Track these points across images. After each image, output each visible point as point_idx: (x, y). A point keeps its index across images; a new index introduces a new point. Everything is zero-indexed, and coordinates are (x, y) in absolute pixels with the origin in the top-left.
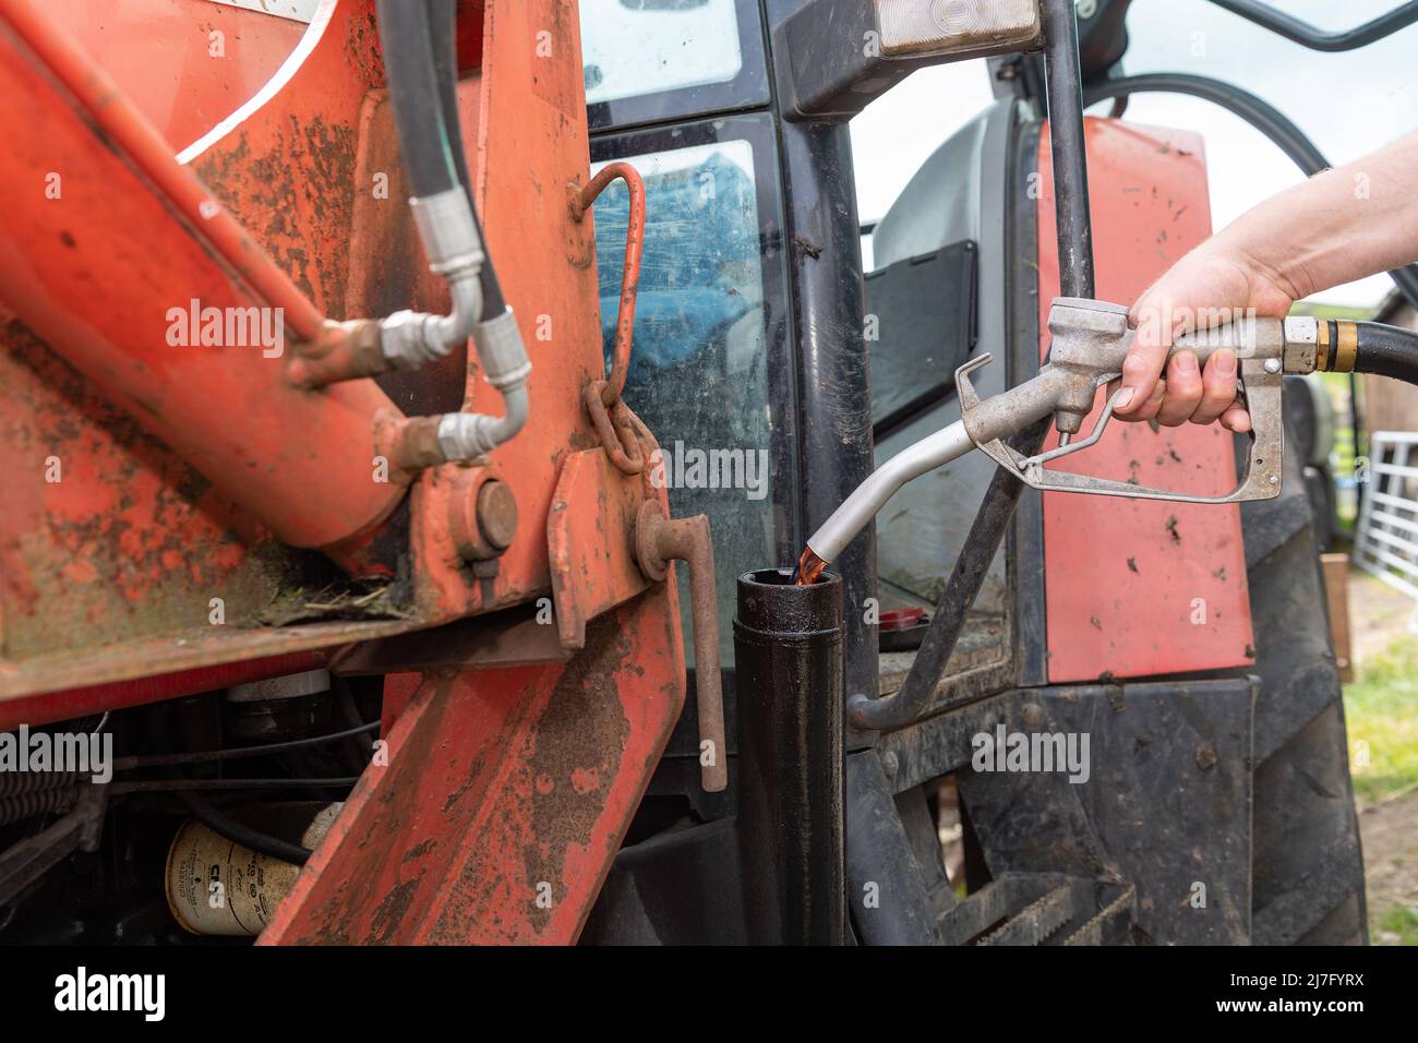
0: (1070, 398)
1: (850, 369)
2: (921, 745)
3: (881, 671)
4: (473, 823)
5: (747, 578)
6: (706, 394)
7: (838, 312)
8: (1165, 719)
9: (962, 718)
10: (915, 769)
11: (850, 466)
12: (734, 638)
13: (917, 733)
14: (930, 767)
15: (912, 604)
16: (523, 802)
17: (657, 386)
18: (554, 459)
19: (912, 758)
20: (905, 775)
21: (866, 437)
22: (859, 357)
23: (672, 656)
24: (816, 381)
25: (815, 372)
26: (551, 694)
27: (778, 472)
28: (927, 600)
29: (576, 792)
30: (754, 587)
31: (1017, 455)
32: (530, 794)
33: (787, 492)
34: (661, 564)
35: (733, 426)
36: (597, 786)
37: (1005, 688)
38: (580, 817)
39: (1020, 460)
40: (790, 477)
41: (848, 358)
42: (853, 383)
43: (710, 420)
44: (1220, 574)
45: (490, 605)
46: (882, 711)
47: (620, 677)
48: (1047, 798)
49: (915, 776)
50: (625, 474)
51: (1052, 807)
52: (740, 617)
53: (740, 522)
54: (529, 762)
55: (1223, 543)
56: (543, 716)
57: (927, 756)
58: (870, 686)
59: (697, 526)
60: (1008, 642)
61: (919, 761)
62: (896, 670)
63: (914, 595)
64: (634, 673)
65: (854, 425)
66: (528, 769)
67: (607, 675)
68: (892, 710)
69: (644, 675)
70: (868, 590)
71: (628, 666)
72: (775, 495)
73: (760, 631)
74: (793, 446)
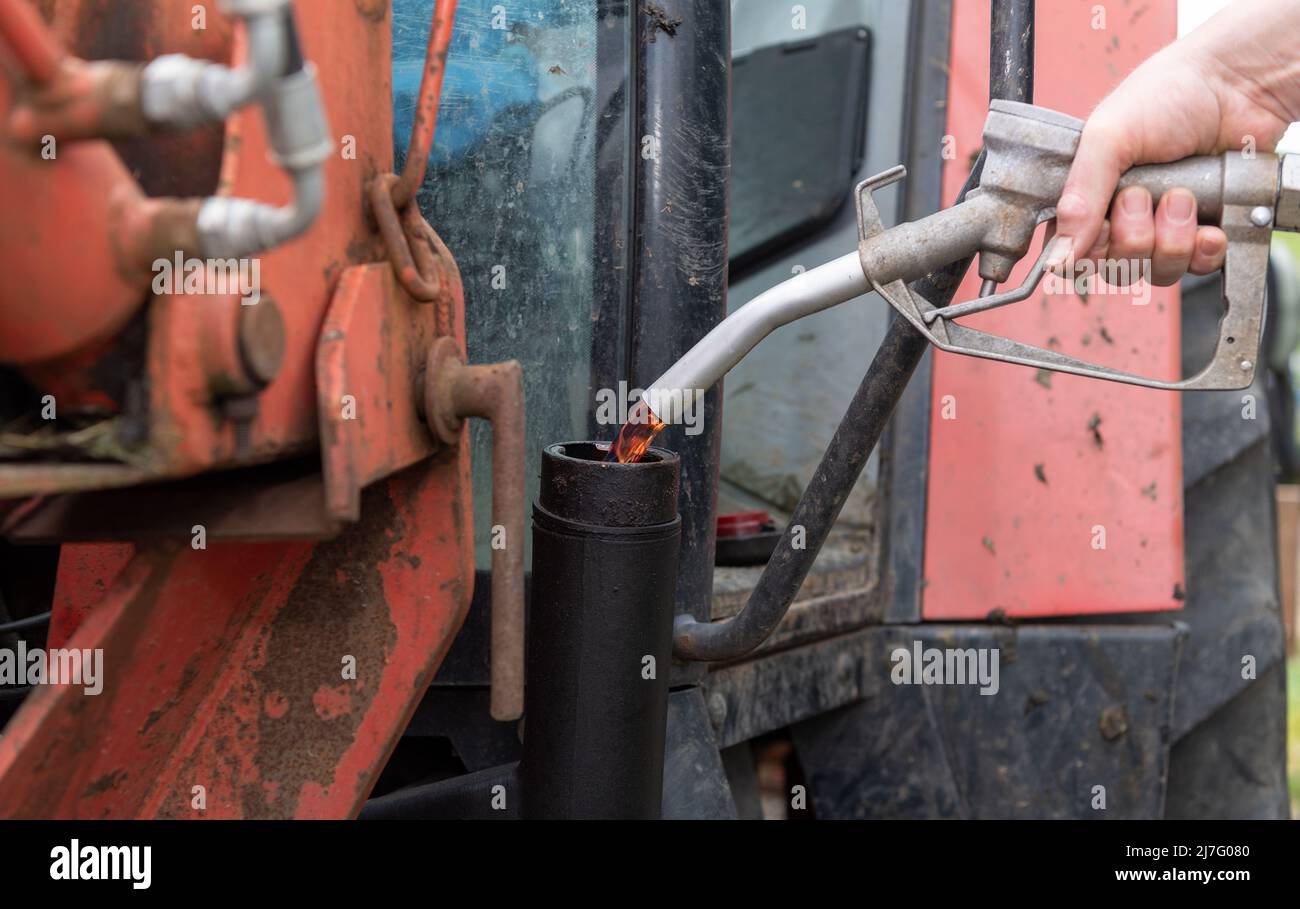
0: (998, 235)
1: (706, 186)
2: (756, 688)
3: (715, 588)
4: (174, 753)
5: (555, 451)
6: (511, 205)
7: (696, 109)
8: (1066, 672)
9: (811, 658)
10: (746, 719)
11: (697, 315)
12: (533, 528)
13: (753, 672)
14: (765, 718)
15: (750, 507)
16: (244, 727)
17: (445, 189)
18: (327, 273)
19: (744, 704)
20: (734, 725)
21: (719, 278)
22: (718, 171)
23: (459, 545)
24: (656, 197)
25: (657, 185)
26: (292, 587)
27: (600, 317)
28: (772, 503)
29: (318, 717)
30: (565, 461)
31: (925, 303)
32: (256, 717)
33: (609, 343)
34: (455, 423)
35: (544, 251)
36: (348, 709)
37: (867, 622)
38: (322, 750)
39: (927, 310)
40: (616, 325)
41: (702, 172)
42: (707, 206)
43: (514, 240)
44: (1150, 492)
46: (714, 638)
47: (387, 568)
48: (908, 768)
49: (746, 729)
50: (415, 299)
51: (914, 779)
52: (544, 500)
53: (545, 379)
54: (256, 675)
55: (1157, 452)
56: (280, 615)
57: (763, 703)
58: (700, 602)
59: (506, 375)
60: (874, 564)
61: (753, 707)
62: (733, 588)
63: (755, 496)
64: (407, 565)
65: (705, 262)
66: (255, 684)
67: (371, 566)
68: (728, 636)
69: (421, 567)
70: (707, 481)
71: (399, 554)
72: (594, 347)
73: (571, 521)
74: (623, 283)
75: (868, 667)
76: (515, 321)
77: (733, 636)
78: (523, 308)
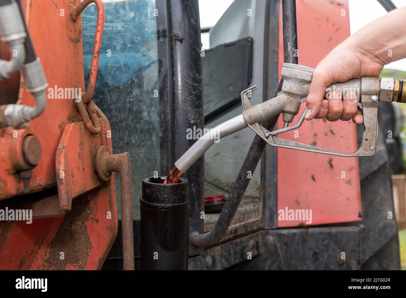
0: (288, 107)
1: (195, 91)
2: (222, 254)
5: (146, 180)
6: (132, 100)
7: (191, 66)
8: (325, 243)
10: (219, 264)
12: (140, 207)
13: (220, 248)
14: (225, 263)
17: (110, 95)
18: (60, 126)
19: (218, 260)
20: (215, 267)
21: (201, 120)
22: (199, 86)
24: (180, 96)
25: (180, 92)
26: (57, 231)
27: (163, 134)
28: (227, 191)
30: (150, 184)
31: (265, 130)
33: (166, 144)
34: (108, 174)
35: (143, 114)
37: (259, 229)
39: (266, 132)
40: (168, 137)
41: (193, 86)
42: (196, 97)
43: (133, 111)
44: (349, 182)
45: (27, 191)
46: (204, 239)
47: (88, 223)
49: (219, 267)
50: (93, 134)
52: (143, 197)
53: (145, 156)
54: (46, 261)
55: (351, 169)
56: (53, 240)
57: (225, 259)
58: (200, 228)
59: (124, 157)
60: (261, 210)
61: (221, 260)
62: (212, 221)
63: (222, 189)
64: (95, 222)
66: (46, 264)
67: (83, 223)
68: (209, 238)
69: (99, 223)
70: (200, 187)
71: (92, 218)
72: (161, 145)
73: (152, 204)
74: (169, 123)
75: (260, 244)
76: (135, 137)
77: (210, 239)
78: (137, 133)
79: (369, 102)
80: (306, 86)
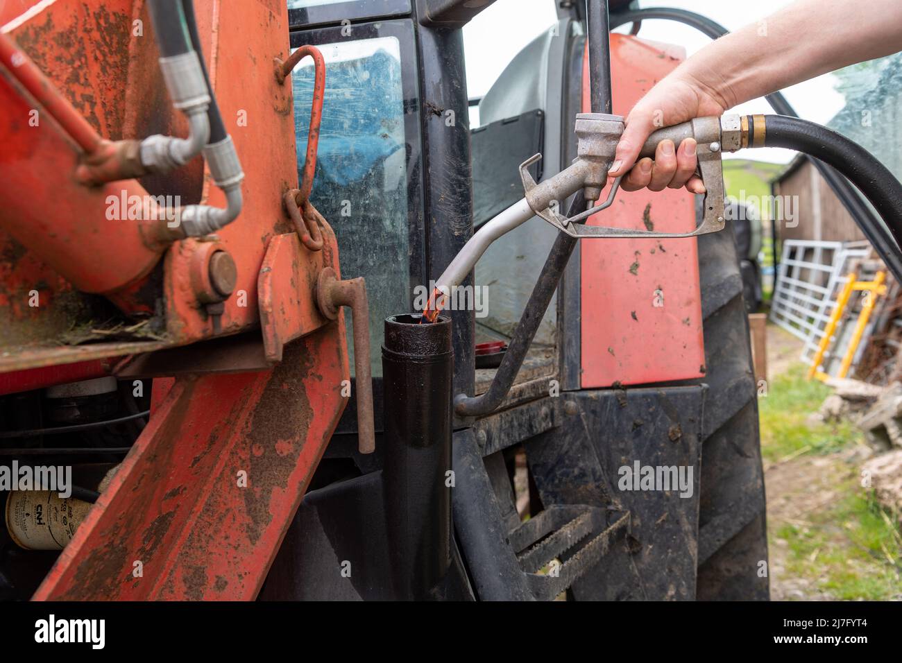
0: (591, 178)
1: (460, 187)
2: (501, 426)
3: (476, 380)
4: (211, 475)
5: (391, 319)
6: (367, 202)
7: (453, 151)
8: (651, 410)
9: (528, 410)
10: (497, 441)
12: (382, 357)
13: (499, 418)
14: (506, 440)
15: (498, 339)
16: (244, 461)
17: (335, 196)
18: (263, 239)
19: (495, 433)
20: (491, 446)
21: (469, 230)
22: (465, 180)
23: (341, 368)
26: (262, 392)
27: (413, 253)
28: (507, 336)
29: (278, 455)
30: (395, 324)
32: (249, 456)
33: (418, 266)
34: (333, 309)
35: (384, 222)
36: (292, 451)
38: (281, 471)
40: (420, 256)
41: (459, 181)
42: (461, 197)
43: (369, 219)
44: (687, 322)
45: (218, 333)
46: (476, 405)
47: (307, 381)
48: (578, 459)
49: (497, 446)
50: (311, 250)
51: (581, 464)
52: (386, 344)
53: (388, 284)
54: (248, 436)
55: (689, 303)
56: (257, 406)
57: (505, 433)
58: (469, 388)
59: (357, 284)
60: (557, 363)
61: (500, 436)
62: (487, 379)
63: (500, 333)
64: (316, 379)
65: (462, 224)
66: (247, 441)
67: (299, 381)
68: (482, 403)
69: (324, 380)
70: (469, 329)
71: (312, 374)
72: (411, 268)
73: (399, 353)
74: (423, 236)
75: (556, 412)
76: (372, 257)
77: (484, 404)
78: (375, 251)
79: (708, 154)
80: (613, 143)
